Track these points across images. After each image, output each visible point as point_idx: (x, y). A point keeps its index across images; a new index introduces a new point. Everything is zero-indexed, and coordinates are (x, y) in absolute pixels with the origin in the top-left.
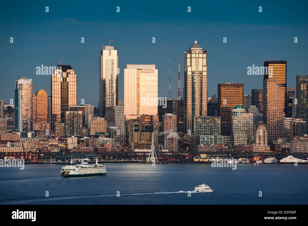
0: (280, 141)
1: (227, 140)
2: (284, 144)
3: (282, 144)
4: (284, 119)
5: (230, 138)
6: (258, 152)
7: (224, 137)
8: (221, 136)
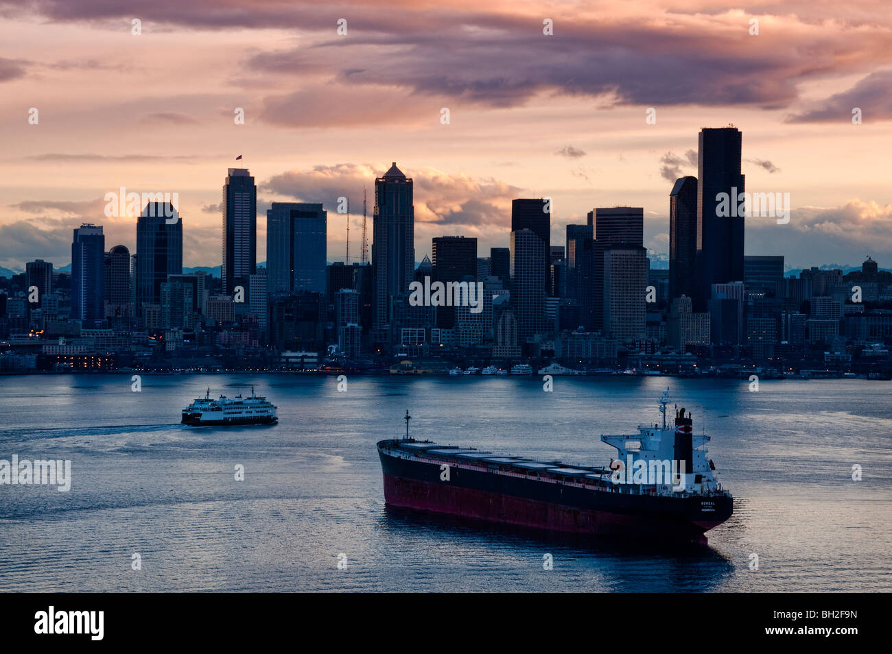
0: (537, 338)
1: (448, 337)
2: (546, 343)
3: (542, 344)
4: (546, 300)
5: (453, 332)
6: (497, 357)
7: (443, 330)
8: (437, 329)
